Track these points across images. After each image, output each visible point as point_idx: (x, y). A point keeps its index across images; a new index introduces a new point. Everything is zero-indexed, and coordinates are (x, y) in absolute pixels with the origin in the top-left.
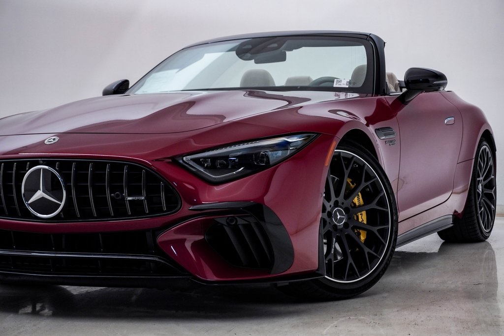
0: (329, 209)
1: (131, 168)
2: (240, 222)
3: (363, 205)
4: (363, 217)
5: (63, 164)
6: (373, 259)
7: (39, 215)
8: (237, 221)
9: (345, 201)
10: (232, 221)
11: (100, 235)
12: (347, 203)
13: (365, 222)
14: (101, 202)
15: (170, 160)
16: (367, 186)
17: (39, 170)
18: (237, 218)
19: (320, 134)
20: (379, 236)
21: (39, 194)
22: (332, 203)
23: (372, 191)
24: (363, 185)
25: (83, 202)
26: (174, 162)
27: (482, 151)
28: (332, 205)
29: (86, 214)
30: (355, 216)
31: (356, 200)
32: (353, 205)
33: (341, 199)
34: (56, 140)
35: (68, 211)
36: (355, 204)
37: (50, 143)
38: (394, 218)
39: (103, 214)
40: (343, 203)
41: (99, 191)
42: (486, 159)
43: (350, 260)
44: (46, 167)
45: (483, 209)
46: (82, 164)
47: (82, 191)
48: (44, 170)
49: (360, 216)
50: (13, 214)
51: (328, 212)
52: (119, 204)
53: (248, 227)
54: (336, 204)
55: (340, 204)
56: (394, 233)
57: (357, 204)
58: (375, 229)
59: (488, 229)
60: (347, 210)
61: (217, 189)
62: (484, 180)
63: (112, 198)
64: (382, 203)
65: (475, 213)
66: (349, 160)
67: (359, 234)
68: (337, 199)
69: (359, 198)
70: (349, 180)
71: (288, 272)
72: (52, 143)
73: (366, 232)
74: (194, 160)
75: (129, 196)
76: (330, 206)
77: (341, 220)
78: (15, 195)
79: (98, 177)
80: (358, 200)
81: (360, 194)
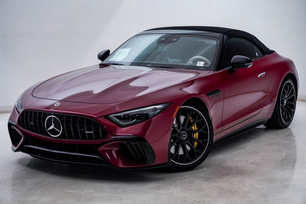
0: (179, 132)
1: (87, 119)
2: (133, 144)
3: (197, 130)
4: (196, 135)
5: (61, 116)
6: (199, 154)
7: (52, 135)
8: (131, 143)
9: (187, 129)
10: (129, 143)
11: (76, 145)
12: (188, 129)
13: (197, 138)
14: (76, 132)
15: (104, 117)
16: (200, 122)
17: (52, 117)
18: (131, 142)
19: (172, 103)
20: (203, 145)
21: (52, 127)
22: (181, 129)
23: (202, 123)
24: (197, 121)
25: (69, 132)
26: (107, 117)
27: (286, 84)
28: (181, 131)
29: (70, 137)
30: (193, 135)
31: (193, 128)
32: (192, 129)
33: (185, 127)
34: (59, 105)
35: (63, 135)
36: (193, 129)
37: (56, 106)
38: (211, 136)
39: (77, 137)
40: (186, 130)
41: (75, 128)
42: (288, 88)
43: (187, 155)
44: (55, 117)
45: (284, 113)
46: (68, 116)
47: (68, 127)
48: (53, 117)
49: (195, 134)
50: (42, 133)
51: (179, 133)
52: (83, 134)
53: (136, 145)
54: (183, 130)
55: (185, 130)
56: (210, 143)
57: (194, 130)
58: (201, 141)
59: (288, 122)
60: (188, 132)
61: (123, 129)
62: (288, 97)
63: (80, 131)
64: (206, 129)
65: (279, 115)
66: (190, 110)
67: (194, 142)
68: (183, 128)
69: (194, 127)
70: (191, 118)
71: (153, 164)
72: (57, 106)
73: (197, 142)
74: (115, 116)
75: (87, 131)
76: (180, 131)
77: (185, 137)
78: (42, 126)
79: (75, 123)
80: (194, 128)
81: (195, 125)
